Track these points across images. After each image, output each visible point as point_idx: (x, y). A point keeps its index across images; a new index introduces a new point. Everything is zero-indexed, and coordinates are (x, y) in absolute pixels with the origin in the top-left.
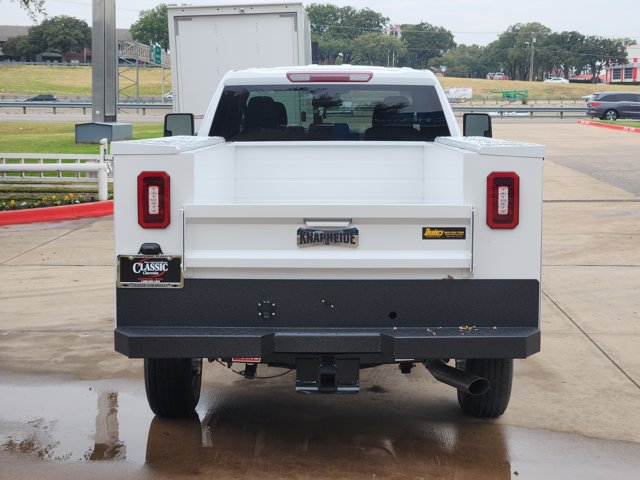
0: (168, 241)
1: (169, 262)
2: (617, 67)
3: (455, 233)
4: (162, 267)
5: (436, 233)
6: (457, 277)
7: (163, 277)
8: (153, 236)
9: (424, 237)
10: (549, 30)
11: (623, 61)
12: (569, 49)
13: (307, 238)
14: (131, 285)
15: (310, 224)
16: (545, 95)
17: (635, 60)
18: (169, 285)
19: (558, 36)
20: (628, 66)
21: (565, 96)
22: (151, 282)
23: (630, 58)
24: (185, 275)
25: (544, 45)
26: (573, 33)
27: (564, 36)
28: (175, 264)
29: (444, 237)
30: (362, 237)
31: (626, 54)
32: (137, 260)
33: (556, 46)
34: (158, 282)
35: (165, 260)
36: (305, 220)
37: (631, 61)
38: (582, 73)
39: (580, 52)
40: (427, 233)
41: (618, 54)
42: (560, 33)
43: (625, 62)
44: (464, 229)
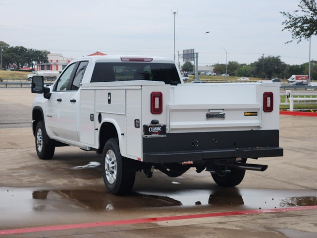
0: (161, 119)
1: (162, 127)
2: (43, 64)
3: (254, 114)
4: (159, 129)
5: (248, 114)
6: (254, 129)
7: (160, 133)
8: (156, 117)
9: (245, 115)
10: (8, 45)
11: (46, 61)
12: (20, 55)
13: (210, 116)
14: (149, 136)
15: (211, 111)
16: (10, 77)
17: (51, 61)
18: (162, 136)
19: (14, 49)
20: (48, 64)
21: (20, 78)
22: (155, 135)
23: (49, 59)
24: (167, 132)
25: (7, 53)
26: (22, 47)
27: (17, 48)
28: (164, 128)
29: (251, 115)
30: (226, 116)
31: (47, 58)
32: (150, 126)
33: (13, 54)
34: (158, 135)
35: (160, 126)
36: (209, 110)
37: (50, 61)
38: (24, 67)
39: (25, 56)
40: (246, 114)
41: (43, 58)
42: (14, 47)
43: (47, 62)
44: (257, 112)
